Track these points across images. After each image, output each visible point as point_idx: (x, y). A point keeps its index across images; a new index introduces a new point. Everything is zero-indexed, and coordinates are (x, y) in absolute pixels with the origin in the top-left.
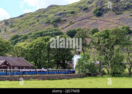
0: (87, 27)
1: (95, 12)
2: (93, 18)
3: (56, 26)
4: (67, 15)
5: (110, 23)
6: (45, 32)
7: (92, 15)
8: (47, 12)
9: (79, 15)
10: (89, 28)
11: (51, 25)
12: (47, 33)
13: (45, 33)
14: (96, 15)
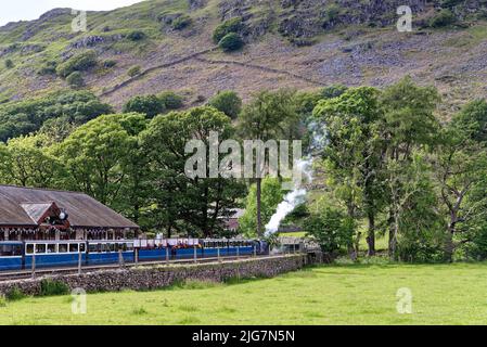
0: (196, 88)
1: (217, 37)
2: (214, 59)
3: (78, 83)
4: (119, 45)
5: (275, 75)
6: (44, 104)
7: (210, 48)
8: (42, 33)
9: (160, 46)
10: (202, 93)
11: (59, 81)
12: (51, 107)
13: (46, 109)
14: (223, 46)
